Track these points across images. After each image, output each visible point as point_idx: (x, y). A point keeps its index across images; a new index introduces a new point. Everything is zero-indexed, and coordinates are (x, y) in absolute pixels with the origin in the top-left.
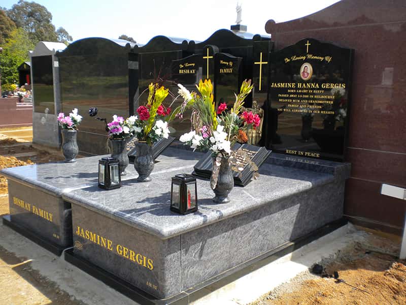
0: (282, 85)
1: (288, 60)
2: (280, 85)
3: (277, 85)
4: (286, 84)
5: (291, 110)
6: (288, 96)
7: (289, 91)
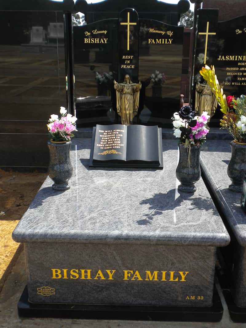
0: (232, 58)
1: (240, 32)
2: (229, 58)
3: (225, 58)
4: (236, 57)
5: (241, 83)
6: (237, 69)
7: (239, 64)
